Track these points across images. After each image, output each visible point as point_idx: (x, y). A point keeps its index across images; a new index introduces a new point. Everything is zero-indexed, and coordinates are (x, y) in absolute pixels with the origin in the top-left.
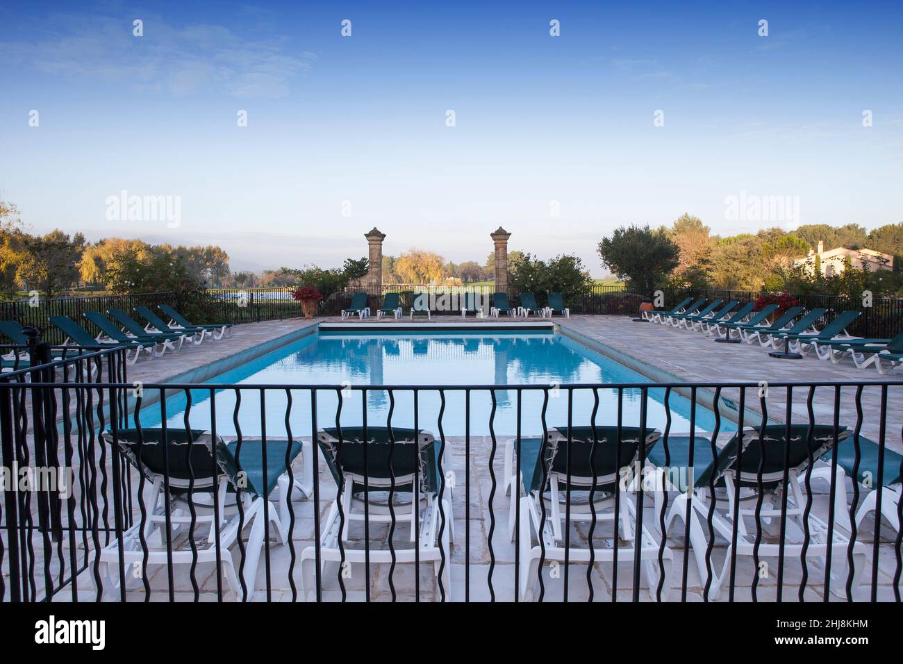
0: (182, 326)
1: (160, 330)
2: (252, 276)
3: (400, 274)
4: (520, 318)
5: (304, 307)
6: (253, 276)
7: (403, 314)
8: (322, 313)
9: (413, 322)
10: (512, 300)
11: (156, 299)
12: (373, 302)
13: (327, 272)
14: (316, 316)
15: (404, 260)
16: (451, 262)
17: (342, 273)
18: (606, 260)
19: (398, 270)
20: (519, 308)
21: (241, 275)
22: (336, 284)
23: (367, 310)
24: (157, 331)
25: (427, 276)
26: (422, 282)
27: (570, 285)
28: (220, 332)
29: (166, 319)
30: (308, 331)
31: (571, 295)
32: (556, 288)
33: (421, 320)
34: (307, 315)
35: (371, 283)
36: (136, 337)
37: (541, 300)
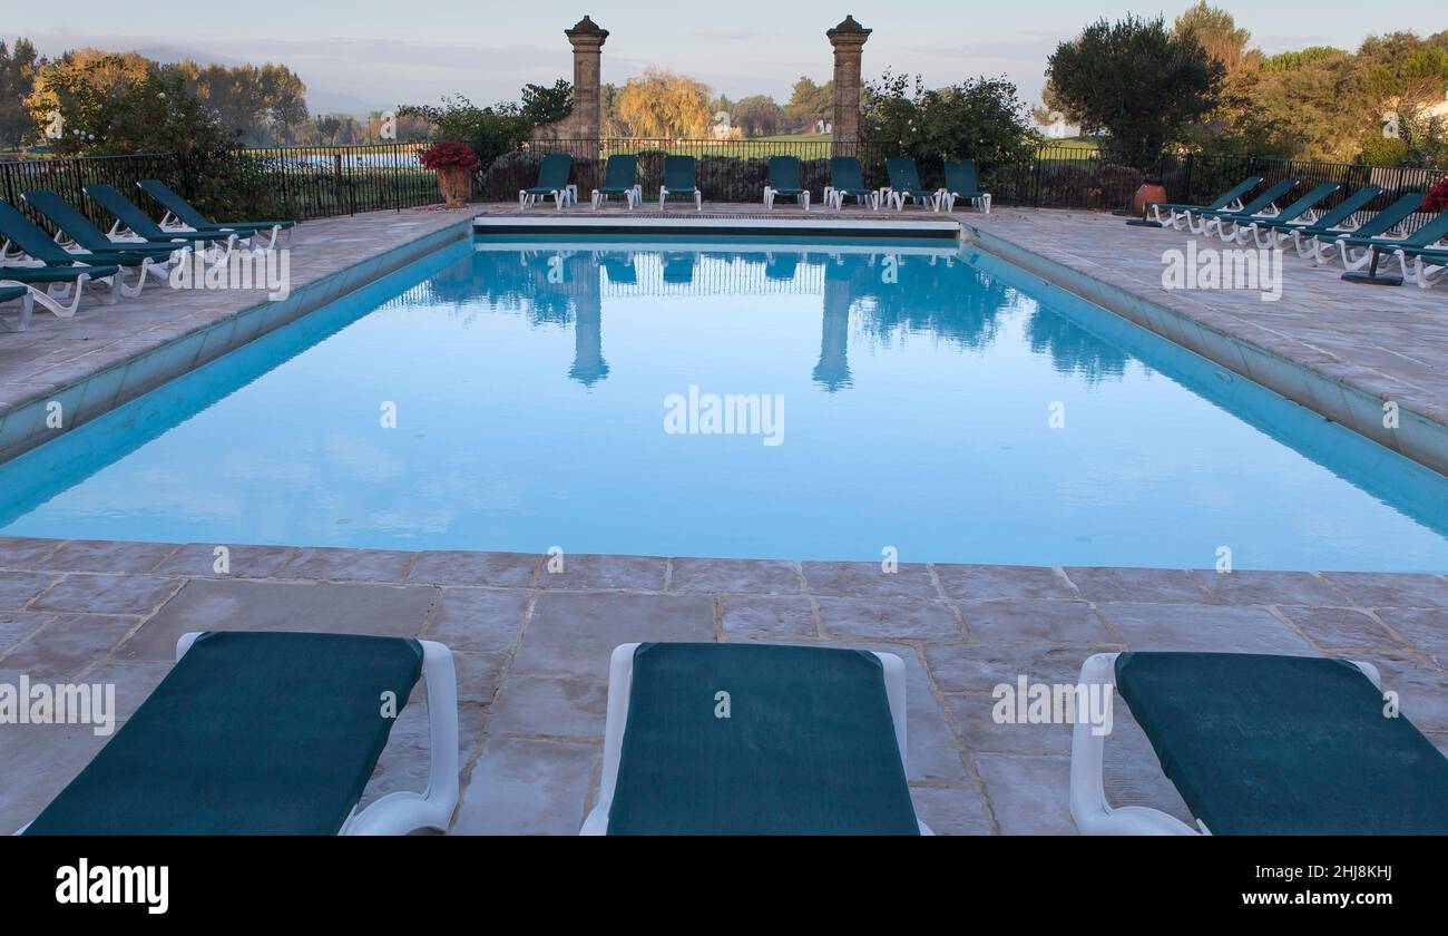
0: (191, 225)
1: (141, 235)
2: (349, 122)
3: (625, 118)
4: (887, 211)
5: (444, 183)
6: (353, 123)
7: (644, 200)
8: (481, 195)
9: (665, 216)
10: (869, 173)
11: (137, 167)
12: (581, 174)
13: (488, 110)
14: (467, 201)
15: (634, 91)
16: (723, 97)
17: (518, 113)
18: (1062, 92)
19: (622, 111)
20: (882, 190)
21: (328, 121)
22: (508, 134)
23: (572, 190)
24: (136, 239)
25: (677, 124)
26: (668, 134)
27: (991, 144)
28: (270, 238)
29: (156, 213)
30: (451, 233)
31: (994, 165)
32: (963, 151)
33: (683, 212)
34: (449, 200)
35: (578, 134)
36: (88, 252)
37: (930, 175)
